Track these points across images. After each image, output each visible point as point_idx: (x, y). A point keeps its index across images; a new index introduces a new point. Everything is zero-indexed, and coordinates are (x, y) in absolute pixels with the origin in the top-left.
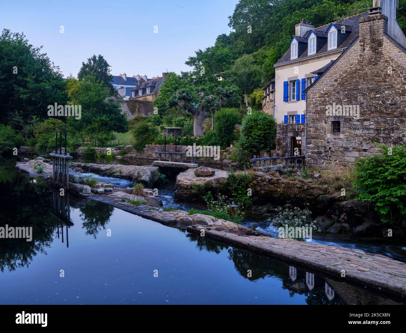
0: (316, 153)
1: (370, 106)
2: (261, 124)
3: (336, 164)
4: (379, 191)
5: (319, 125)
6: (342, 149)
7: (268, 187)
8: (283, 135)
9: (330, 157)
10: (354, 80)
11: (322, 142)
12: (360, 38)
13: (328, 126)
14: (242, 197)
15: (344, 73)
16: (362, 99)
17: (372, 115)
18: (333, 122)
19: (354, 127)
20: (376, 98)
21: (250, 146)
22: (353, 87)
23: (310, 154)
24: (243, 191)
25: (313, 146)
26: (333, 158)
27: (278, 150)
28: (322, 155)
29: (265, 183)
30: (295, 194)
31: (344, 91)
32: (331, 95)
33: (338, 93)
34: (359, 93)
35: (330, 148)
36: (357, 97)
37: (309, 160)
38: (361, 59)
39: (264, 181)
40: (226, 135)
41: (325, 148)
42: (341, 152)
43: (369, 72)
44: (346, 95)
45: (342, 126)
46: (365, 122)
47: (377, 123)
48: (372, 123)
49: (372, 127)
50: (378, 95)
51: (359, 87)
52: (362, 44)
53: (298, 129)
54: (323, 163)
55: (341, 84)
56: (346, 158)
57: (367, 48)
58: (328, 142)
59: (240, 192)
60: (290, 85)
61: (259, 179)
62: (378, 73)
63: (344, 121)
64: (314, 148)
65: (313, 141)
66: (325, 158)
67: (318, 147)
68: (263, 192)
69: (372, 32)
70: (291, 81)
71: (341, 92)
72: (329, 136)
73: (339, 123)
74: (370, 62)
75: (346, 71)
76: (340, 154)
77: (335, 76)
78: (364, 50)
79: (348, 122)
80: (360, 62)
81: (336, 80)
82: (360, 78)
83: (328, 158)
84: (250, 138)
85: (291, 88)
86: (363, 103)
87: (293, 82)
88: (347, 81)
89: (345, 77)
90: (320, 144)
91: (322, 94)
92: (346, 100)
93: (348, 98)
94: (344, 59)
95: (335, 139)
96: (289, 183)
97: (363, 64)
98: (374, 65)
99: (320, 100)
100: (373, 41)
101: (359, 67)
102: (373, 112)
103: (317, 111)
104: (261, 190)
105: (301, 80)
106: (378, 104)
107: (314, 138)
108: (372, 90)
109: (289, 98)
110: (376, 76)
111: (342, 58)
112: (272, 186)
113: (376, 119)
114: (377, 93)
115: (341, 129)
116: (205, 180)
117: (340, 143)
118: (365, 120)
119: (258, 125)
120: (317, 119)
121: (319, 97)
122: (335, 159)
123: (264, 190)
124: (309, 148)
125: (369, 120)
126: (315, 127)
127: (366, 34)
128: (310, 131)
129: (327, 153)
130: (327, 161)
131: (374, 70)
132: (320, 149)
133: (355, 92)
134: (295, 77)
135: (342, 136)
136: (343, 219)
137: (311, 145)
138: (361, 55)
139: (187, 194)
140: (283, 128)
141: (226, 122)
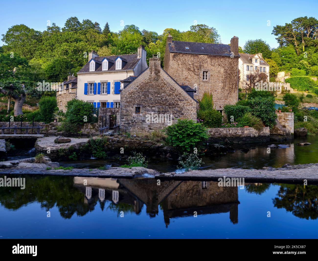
0: (127, 124)
1: (155, 100)
2: (86, 108)
3: (138, 129)
4: (185, 140)
5: (128, 109)
6: (141, 121)
7: (117, 145)
8: (103, 114)
9: (135, 125)
10: (147, 87)
11: (130, 118)
12: (150, 67)
13: (134, 110)
14: (100, 153)
15: (142, 83)
16: (151, 97)
17: (156, 105)
18: (136, 107)
19: (147, 110)
20: (158, 96)
21: (78, 121)
22: (146, 90)
23: (123, 124)
24: (100, 149)
25: (125, 120)
26: (136, 126)
27: (100, 123)
28: (130, 125)
29: (114, 143)
30: (135, 147)
31: (142, 92)
32: (135, 93)
33: (139, 93)
34: (150, 94)
35: (135, 121)
36: (149, 96)
37: (122, 128)
38: (150, 78)
39: (113, 142)
40: (49, 114)
41: (132, 121)
42: (141, 122)
43: (154, 84)
44: (143, 94)
45: (141, 109)
46: (153, 108)
47: (159, 108)
48: (156, 108)
49: (156, 110)
50: (159, 95)
51: (150, 91)
52: (151, 70)
53: (114, 111)
54: (131, 129)
55: (141, 89)
56: (143, 126)
57: (153, 73)
58: (134, 118)
59: (98, 150)
60: (89, 86)
61: (111, 141)
62: (158, 85)
63: (142, 107)
64: (125, 121)
65: (125, 117)
66: (132, 126)
67: (128, 120)
68: (113, 148)
69: (155, 66)
70: (89, 83)
71: (140, 93)
72: (134, 114)
73: (139, 108)
74: (154, 80)
75: (143, 82)
76: (140, 124)
77: (137, 84)
78: (152, 73)
79: (144, 108)
80: (150, 79)
81: (138, 86)
82: (150, 86)
83: (133, 126)
84: (79, 116)
85: (89, 87)
86: (152, 99)
87: (91, 84)
88: (143, 87)
89: (142, 85)
90: (129, 119)
91: (130, 93)
92: (143, 96)
93: (144, 96)
94: (142, 76)
95: (137, 116)
96: (131, 141)
97: (151, 80)
98: (157, 81)
99: (129, 96)
100: (156, 70)
101: (149, 81)
102: (156, 103)
103: (127, 101)
104: (112, 147)
105: (97, 83)
106: (159, 99)
107: (126, 116)
108: (156, 93)
109: (88, 93)
110: (157, 86)
111: (141, 76)
112: (120, 144)
113: (158, 106)
114: (158, 94)
115: (141, 111)
116: (68, 145)
117: (140, 118)
118: (153, 107)
119: (84, 108)
120: (127, 106)
121: (128, 94)
122: (137, 126)
123: (114, 147)
124: (122, 121)
125: (155, 107)
126: (126, 110)
127: (153, 66)
128: (123, 112)
129: (133, 124)
130: (133, 128)
131: (156, 83)
132: (129, 121)
133: (147, 93)
134: (93, 81)
135: (141, 114)
136: (169, 156)
137: (124, 120)
138: (150, 76)
139: (54, 157)
140: (104, 110)
141: (50, 106)
